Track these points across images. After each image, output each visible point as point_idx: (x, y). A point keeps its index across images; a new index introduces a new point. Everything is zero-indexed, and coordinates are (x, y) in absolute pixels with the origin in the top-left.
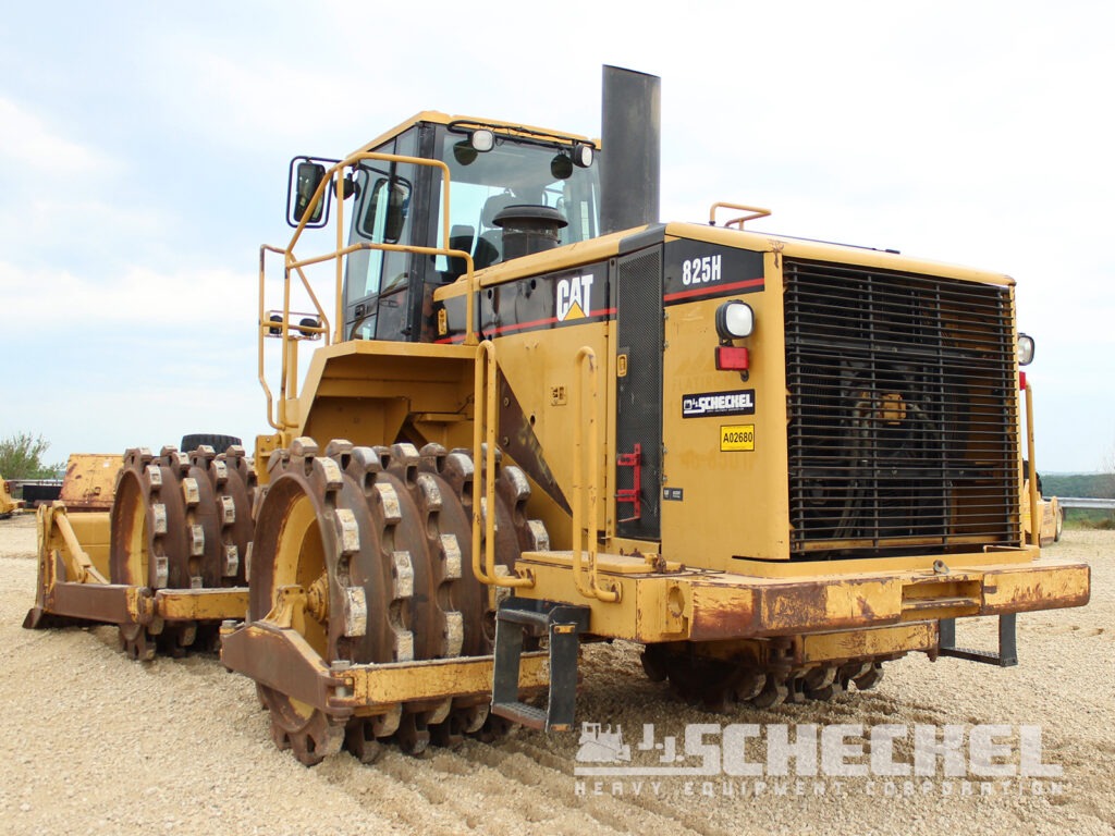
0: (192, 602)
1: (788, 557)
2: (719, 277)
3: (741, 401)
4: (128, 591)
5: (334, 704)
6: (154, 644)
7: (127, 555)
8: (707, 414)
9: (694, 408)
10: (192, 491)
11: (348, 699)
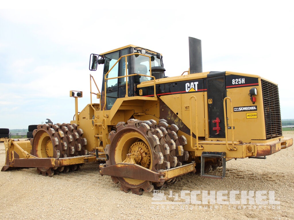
0: (69, 161)
1: (266, 139)
2: (244, 83)
3: (252, 108)
4: (51, 159)
5: (161, 180)
6: (53, 172)
7: (37, 151)
8: (241, 111)
9: (237, 110)
10: (62, 134)
11: (164, 178)
